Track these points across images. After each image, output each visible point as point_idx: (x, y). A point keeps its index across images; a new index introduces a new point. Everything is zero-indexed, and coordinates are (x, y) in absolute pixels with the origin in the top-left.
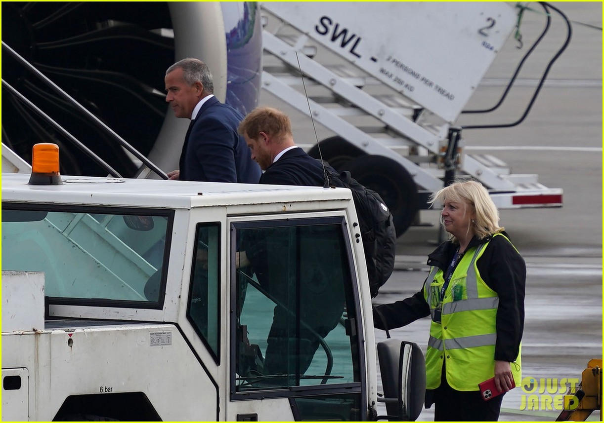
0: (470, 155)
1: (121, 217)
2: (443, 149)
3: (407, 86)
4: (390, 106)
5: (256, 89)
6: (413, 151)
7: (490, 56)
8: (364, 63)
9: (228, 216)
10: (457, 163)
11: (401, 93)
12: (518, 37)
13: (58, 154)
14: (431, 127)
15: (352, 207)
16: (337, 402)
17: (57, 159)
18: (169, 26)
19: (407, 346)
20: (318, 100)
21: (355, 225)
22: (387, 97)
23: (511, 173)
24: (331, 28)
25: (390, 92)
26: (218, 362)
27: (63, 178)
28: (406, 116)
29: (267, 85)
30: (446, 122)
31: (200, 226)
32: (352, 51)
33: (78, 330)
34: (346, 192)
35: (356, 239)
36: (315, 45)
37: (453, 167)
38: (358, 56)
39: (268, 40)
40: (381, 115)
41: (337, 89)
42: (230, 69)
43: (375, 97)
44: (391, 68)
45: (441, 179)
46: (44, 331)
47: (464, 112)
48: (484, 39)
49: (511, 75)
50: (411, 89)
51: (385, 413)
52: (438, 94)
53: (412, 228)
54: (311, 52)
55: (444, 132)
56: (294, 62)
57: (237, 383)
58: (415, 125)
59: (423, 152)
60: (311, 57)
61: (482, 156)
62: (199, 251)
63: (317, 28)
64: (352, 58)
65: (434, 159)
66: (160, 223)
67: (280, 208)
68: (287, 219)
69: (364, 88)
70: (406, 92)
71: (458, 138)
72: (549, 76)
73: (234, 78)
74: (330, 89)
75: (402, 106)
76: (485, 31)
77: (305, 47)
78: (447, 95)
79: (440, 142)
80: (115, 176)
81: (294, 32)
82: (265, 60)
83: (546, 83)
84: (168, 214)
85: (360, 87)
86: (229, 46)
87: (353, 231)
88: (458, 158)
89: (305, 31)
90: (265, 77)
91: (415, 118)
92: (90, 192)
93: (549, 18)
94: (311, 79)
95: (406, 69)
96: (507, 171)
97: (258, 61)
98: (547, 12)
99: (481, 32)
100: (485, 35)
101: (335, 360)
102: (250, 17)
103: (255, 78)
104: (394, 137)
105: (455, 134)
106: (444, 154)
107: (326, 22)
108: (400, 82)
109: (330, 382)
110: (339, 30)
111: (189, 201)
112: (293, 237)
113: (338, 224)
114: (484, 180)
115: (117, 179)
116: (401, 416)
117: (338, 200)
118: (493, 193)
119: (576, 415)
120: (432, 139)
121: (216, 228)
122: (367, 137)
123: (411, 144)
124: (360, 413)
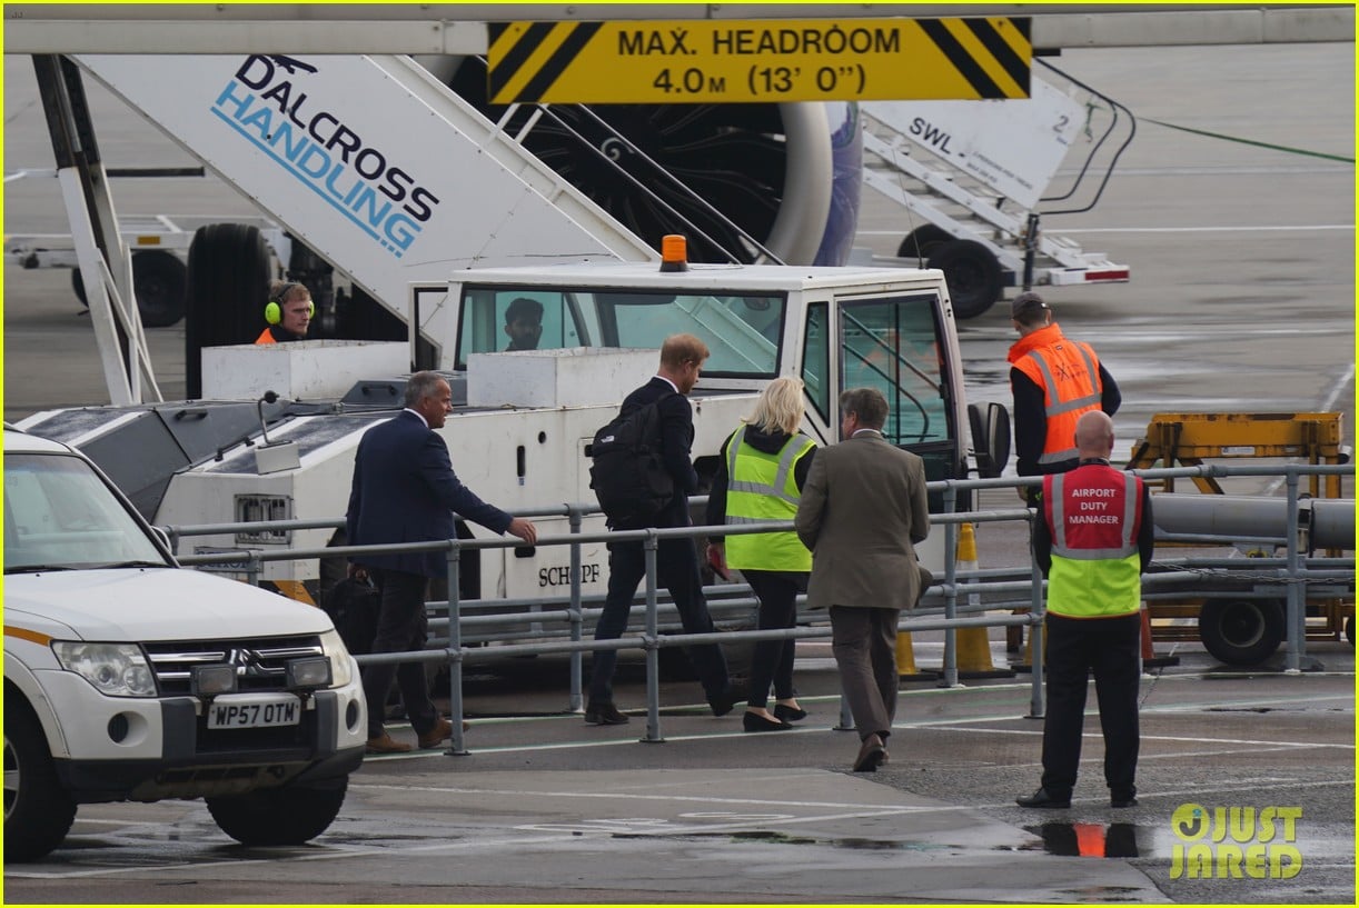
0: (1048, 238)
1: (741, 299)
2: (1023, 233)
3: (991, 178)
4: (977, 196)
5: (858, 184)
6: (998, 235)
7: (1062, 150)
8: (953, 158)
9: (835, 296)
10: (1036, 245)
11: (986, 184)
12: (1088, 132)
13: (684, 244)
14: (1013, 213)
15: (943, 285)
16: (933, 457)
17: (684, 249)
18: (781, 133)
19: (993, 407)
20: (913, 192)
21: (947, 301)
22: (975, 188)
23: (1084, 252)
24: (924, 128)
25: (977, 184)
26: (828, 424)
27: (690, 265)
28: (991, 205)
29: (868, 179)
30: (1026, 209)
31: (811, 305)
32: (942, 148)
33: (705, 399)
34: (938, 273)
35: (947, 314)
36: (910, 144)
37: (1032, 249)
38: (948, 152)
39: (868, 139)
40: (969, 204)
41: (929, 182)
42: (836, 167)
43: (963, 188)
44: (977, 162)
45: (1023, 259)
47: (1042, 200)
48: (1057, 134)
49: (1083, 166)
50: (995, 180)
51: (975, 466)
52: (1019, 184)
53: (998, 303)
54: (906, 150)
55: (1024, 218)
56: (891, 160)
58: (998, 212)
59: (1006, 236)
60: (906, 154)
61: (1058, 238)
62: (812, 329)
63: (911, 128)
64: (942, 154)
65: (1015, 242)
66: (776, 303)
67: (881, 288)
68: (887, 298)
69: (953, 181)
70: (991, 184)
71: (1037, 222)
72: (1117, 166)
73: (839, 173)
74: (923, 182)
75: (987, 196)
76: (1060, 128)
77: (902, 146)
78: (1027, 185)
79: (1021, 227)
80: (735, 263)
81: (893, 133)
82: (866, 158)
83: (1114, 172)
84: (782, 295)
85: (950, 180)
86: (835, 146)
87: (945, 307)
88: (1037, 240)
89: (900, 130)
90: (866, 172)
91: (998, 206)
92: (713, 278)
93: (1116, 116)
94: (907, 174)
95: (990, 163)
96: (1080, 251)
97: (859, 160)
98: (1114, 109)
99: (1056, 129)
100: (1059, 131)
101: (931, 421)
102: (852, 120)
103: (857, 174)
104: (980, 224)
105: (1034, 219)
106: (1024, 237)
107: (919, 123)
108: (985, 174)
109: (927, 440)
110: (931, 130)
111: (801, 284)
112: (893, 313)
113: (932, 301)
114: (1060, 259)
115: (737, 266)
116: (990, 467)
117: (931, 280)
118: (1067, 270)
119: (1142, 463)
120: (1014, 225)
121: (824, 307)
122: (957, 224)
123: (995, 229)
124: (953, 467)
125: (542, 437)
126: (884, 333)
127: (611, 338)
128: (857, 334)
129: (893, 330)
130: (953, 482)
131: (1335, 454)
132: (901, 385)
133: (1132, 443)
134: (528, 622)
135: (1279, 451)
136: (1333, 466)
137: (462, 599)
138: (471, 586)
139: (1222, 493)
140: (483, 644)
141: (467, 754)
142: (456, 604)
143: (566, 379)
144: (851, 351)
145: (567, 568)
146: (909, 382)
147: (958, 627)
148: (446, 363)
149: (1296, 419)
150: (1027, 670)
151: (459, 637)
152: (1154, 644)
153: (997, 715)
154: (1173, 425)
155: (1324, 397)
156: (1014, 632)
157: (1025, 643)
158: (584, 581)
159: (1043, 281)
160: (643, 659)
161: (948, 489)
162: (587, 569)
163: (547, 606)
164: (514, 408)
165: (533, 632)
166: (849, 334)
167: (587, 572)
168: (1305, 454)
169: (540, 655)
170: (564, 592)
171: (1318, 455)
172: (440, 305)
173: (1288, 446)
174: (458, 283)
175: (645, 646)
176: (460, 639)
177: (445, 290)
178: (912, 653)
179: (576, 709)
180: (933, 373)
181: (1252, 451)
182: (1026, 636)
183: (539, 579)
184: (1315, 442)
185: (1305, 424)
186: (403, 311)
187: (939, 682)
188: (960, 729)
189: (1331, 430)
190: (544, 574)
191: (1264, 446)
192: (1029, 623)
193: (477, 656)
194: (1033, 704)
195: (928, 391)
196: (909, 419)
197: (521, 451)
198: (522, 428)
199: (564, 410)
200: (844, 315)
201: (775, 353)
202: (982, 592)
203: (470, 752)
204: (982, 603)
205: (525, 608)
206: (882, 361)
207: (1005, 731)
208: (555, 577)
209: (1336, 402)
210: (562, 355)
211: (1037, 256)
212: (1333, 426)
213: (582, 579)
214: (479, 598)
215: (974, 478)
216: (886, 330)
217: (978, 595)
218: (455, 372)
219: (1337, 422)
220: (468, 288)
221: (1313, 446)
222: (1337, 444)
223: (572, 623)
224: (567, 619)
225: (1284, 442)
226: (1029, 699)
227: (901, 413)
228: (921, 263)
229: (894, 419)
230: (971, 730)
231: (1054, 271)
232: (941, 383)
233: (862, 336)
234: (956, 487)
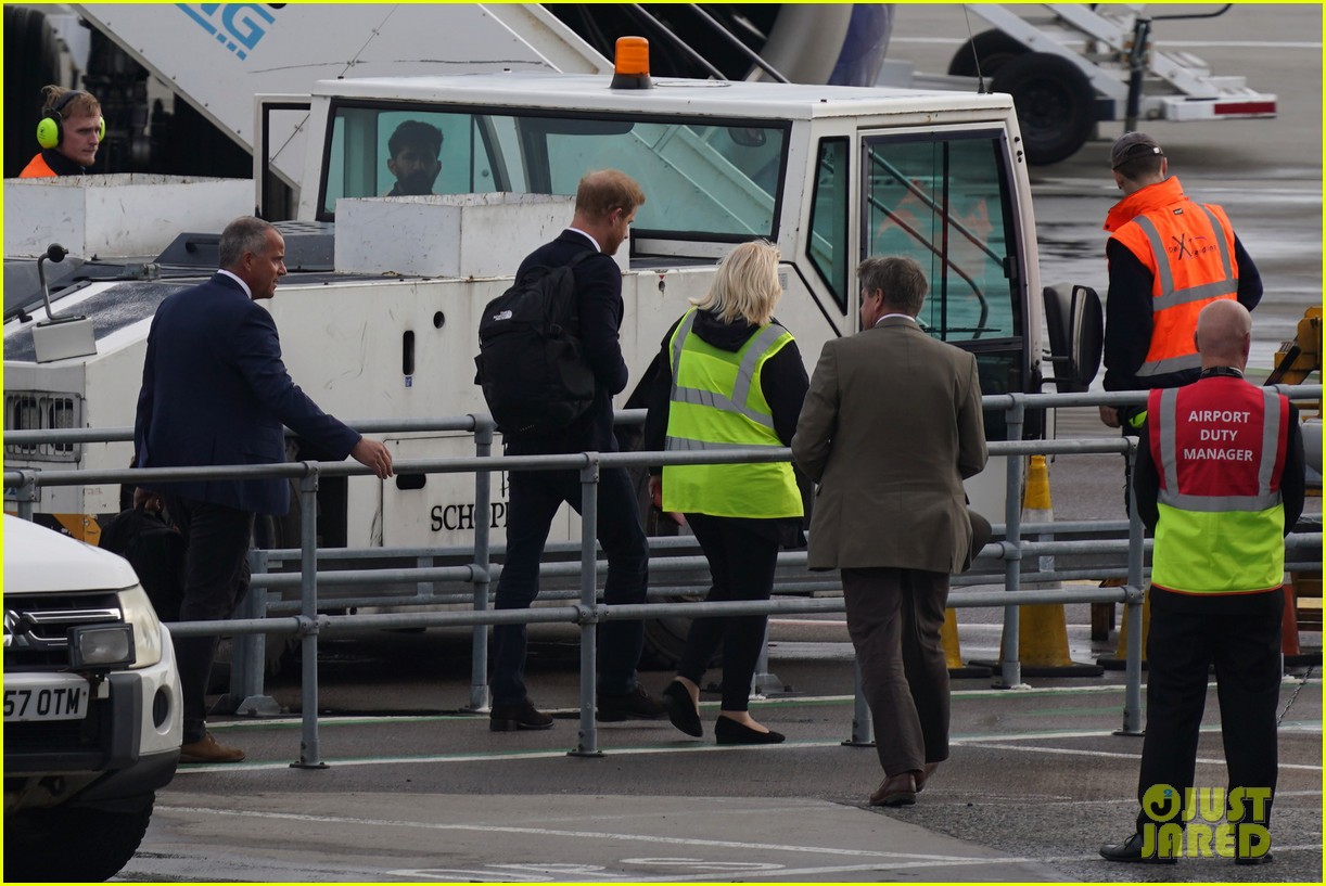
0: (1162, 53)
1: (726, 129)
2: (1128, 45)
6: (1091, 48)
9: (859, 128)
10: (1145, 62)
13: (647, 50)
14: (1113, 16)
15: (1013, 116)
16: (992, 361)
17: (647, 56)
19: (1080, 291)
21: (1017, 140)
23: (1213, 75)
26: (844, 311)
27: (654, 80)
30: (1132, 11)
31: (823, 141)
33: (672, 270)
34: (1005, 99)
35: (1017, 159)
37: (1140, 68)
45: (1126, 82)
46: (629, 272)
51: (1052, 375)
53: (1089, 145)
55: (1129, 24)
58: (1093, 14)
59: (1103, 49)
61: (1177, 54)
62: (825, 174)
65: (1116, 57)
66: (774, 136)
67: (924, 119)
68: (932, 133)
71: (1147, 31)
79: (1124, 36)
80: (718, 78)
84: (784, 126)
87: (1015, 147)
88: (1147, 55)
91: (1093, 5)
92: (687, 98)
96: (1207, 72)
101: (991, 309)
104: (1067, 30)
105: (1143, 26)
106: (1129, 50)
109: (984, 336)
111: (810, 110)
112: (940, 155)
113: (996, 138)
114: (1179, 83)
115: (720, 83)
116: (1072, 378)
117: (996, 108)
118: (1188, 100)
119: (1289, 376)
120: (1116, 34)
121: (843, 144)
122: (1033, 31)
123: (1088, 38)
124: (1021, 376)
125: (439, 319)
126: (926, 182)
127: (539, 182)
128: (889, 182)
129: (940, 179)
130: (1020, 397)
132: (950, 257)
133: (1276, 347)
134: (414, 581)
137: (319, 546)
138: (333, 527)
140: (348, 610)
141: (323, 767)
142: (311, 552)
143: (474, 236)
144: (879, 207)
145: (471, 506)
146: (960, 254)
147: (1022, 603)
148: (306, 211)
150: (1118, 666)
151: (316, 601)
152: (1300, 633)
153: (1077, 729)
156: (1102, 613)
157: (1118, 628)
158: (494, 525)
159: (1154, 114)
160: (576, 638)
161: (1013, 406)
162: (498, 508)
163: (441, 560)
164: (401, 277)
165: (420, 596)
166: (877, 182)
167: (498, 513)
169: (429, 629)
170: (465, 540)
172: (298, 129)
174: (325, 97)
175: (579, 619)
176: (316, 604)
177: (307, 107)
178: (957, 639)
179: (479, 706)
180: (996, 240)
182: (1119, 618)
183: (429, 521)
186: (246, 133)
187: (994, 680)
188: (1021, 748)
190: (437, 513)
192: (1125, 599)
193: (340, 627)
194: (1126, 714)
195: (984, 266)
196: (960, 306)
197: (409, 338)
198: (410, 305)
199: (471, 281)
200: (871, 156)
201: (772, 209)
202: (1058, 555)
203: (327, 763)
204: (1056, 570)
205: (409, 560)
206: (924, 223)
207: (1086, 752)
208: (453, 518)
210: (471, 203)
211: (1146, 78)
213: (491, 524)
214: (346, 546)
215: (1050, 392)
216: (931, 179)
217: (1051, 559)
218: (319, 224)
220: (339, 105)
223: (476, 583)
224: (469, 579)
226: (1121, 709)
227: (948, 297)
228: (981, 84)
229: (939, 305)
230: (1037, 749)
231: (1170, 100)
232: (1005, 256)
233: (895, 186)
234: (1025, 403)
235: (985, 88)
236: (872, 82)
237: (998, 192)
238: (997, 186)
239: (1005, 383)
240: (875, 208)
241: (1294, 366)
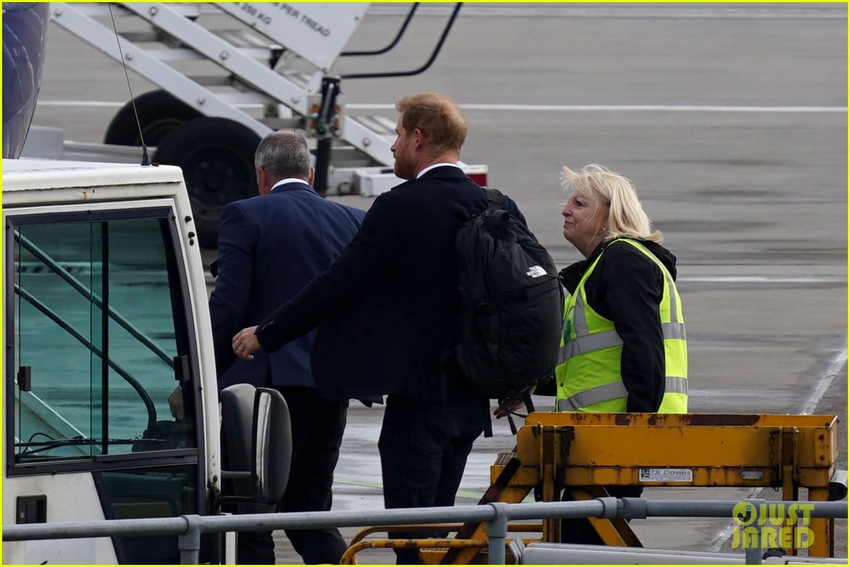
0: (354, 118)
2: (314, 108)
3: (261, 16)
4: (237, 46)
5: (42, 22)
6: (272, 112)
10: (335, 128)
11: (252, 27)
14: (297, 76)
15: (182, 192)
16: (163, 477)
19: (264, 395)
20: (131, 37)
21: (188, 219)
22: (234, 32)
25: (237, 26)
28: (259, 60)
29: (58, 15)
30: (318, 69)
34: (174, 172)
35: (188, 240)
37: (328, 135)
40: (224, 58)
41: (159, 21)
43: (216, 32)
47: (344, 54)
50: (267, 21)
52: (307, 28)
55: (315, 84)
57: (17, 450)
58: (273, 73)
59: (285, 113)
61: (370, 118)
65: (301, 123)
67: (79, 195)
68: (89, 212)
69: (198, 20)
70: (260, 25)
71: (336, 91)
74: (150, 22)
75: (255, 46)
78: (320, 30)
79: (309, 97)
85: (193, 19)
87: (185, 228)
88: (336, 121)
91: (273, 63)
104: (243, 92)
105: (331, 86)
106: (315, 115)
108: (251, 11)
112: (98, 237)
113: (163, 220)
114: (373, 152)
117: (163, 182)
118: (384, 172)
119: (508, 493)
122: (204, 92)
123: (268, 101)
124: (196, 493)
126: (81, 269)
128: (37, 270)
129: (99, 264)
130: (195, 519)
131: (823, 483)
132: (112, 356)
135: (732, 477)
136: (824, 504)
139: (640, 546)
144: (27, 298)
146: (124, 352)
149: (760, 425)
154: (558, 431)
155: (808, 390)
159: (345, 189)
161: (187, 531)
166: (24, 269)
168: (775, 483)
171: (797, 485)
173: (748, 468)
181: (688, 476)
184: (791, 463)
185: (775, 432)
189: (818, 443)
191: (708, 469)
200: (17, 239)
206: (81, 317)
209: (825, 397)
211: (335, 147)
212: (822, 438)
216: (88, 264)
219: (829, 431)
221: (788, 469)
222: (828, 467)
225: (742, 463)
227: (110, 403)
228: (145, 155)
229: (99, 412)
231: (363, 172)
232: (176, 355)
233: (45, 273)
234: (200, 526)
235: (149, 160)
236: (16, 154)
237: (166, 280)
238: (165, 273)
239: (178, 503)
240: (23, 300)
241: (513, 482)
